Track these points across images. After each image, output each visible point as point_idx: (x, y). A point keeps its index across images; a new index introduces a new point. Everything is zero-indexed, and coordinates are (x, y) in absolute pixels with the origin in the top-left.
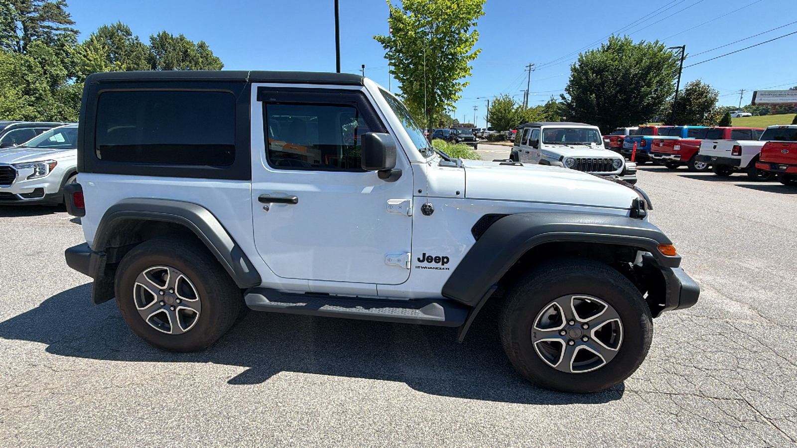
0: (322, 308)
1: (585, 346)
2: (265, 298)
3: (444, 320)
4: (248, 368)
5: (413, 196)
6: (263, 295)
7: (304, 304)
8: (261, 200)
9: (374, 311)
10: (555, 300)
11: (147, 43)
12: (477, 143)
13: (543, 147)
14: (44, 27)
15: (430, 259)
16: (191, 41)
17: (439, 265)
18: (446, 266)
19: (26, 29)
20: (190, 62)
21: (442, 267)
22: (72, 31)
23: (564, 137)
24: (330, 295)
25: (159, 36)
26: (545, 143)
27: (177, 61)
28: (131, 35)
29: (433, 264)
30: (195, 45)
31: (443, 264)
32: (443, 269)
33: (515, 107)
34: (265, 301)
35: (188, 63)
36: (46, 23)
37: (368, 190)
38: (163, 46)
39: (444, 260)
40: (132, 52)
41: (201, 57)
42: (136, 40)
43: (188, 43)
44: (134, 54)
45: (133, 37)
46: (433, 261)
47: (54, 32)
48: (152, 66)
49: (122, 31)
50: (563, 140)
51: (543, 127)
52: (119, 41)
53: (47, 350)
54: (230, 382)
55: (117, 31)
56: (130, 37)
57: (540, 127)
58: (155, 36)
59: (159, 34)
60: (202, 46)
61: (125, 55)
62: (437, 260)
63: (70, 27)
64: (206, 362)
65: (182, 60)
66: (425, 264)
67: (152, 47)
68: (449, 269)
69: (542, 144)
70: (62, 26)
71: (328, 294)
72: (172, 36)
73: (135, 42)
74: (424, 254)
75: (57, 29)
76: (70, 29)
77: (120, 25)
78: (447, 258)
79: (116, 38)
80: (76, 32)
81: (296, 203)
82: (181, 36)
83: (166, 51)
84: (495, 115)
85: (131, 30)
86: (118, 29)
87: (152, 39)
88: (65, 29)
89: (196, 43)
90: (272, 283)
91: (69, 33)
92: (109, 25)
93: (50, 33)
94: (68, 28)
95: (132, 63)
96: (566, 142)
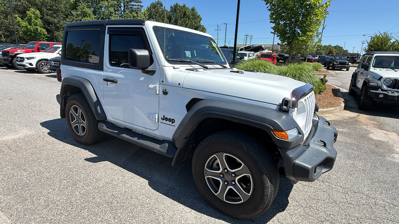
0: (122, 135)
1: (232, 187)
2: (105, 127)
3: (165, 152)
4: (97, 156)
5: (160, 84)
6: (105, 125)
7: (117, 132)
8: (104, 80)
9: (141, 141)
10: (215, 154)
11: (169, 10)
12: (349, 66)
13: (372, 69)
14: (131, 5)
15: (166, 119)
16: (188, 7)
17: (170, 123)
18: (173, 124)
19: (124, 7)
20: (186, 18)
21: (172, 124)
22: (140, 6)
23: (393, 63)
24: (133, 131)
25: (174, 6)
26: (373, 67)
27: (180, 18)
28: (163, 6)
29: (168, 122)
30: (189, 9)
31: (172, 123)
32: (172, 126)
33: (392, 41)
34: (105, 128)
35: (185, 18)
36: (132, 3)
37: (142, 79)
38: (175, 10)
39: (173, 121)
40: (162, 14)
41: (192, 15)
42: (164, 8)
43: (186, 8)
44: (163, 15)
45: (163, 7)
46: (168, 121)
47: (134, 7)
48: (169, 21)
49: (159, 4)
50: (391, 65)
51: (375, 55)
52: (157, 9)
53: (48, 133)
54: (85, 159)
55: (157, 5)
56: (162, 7)
57: (373, 55)
58: (173, 6)
59: (174, 4)
60: (193, 9)
61: (159, 16)
62: (170, 120)
63: (140, 4)
64: (86, 150)
65: (183, 17)
66: (164, 121)
67: (171, 11)
68: (175, 126)
69: (371, 67)
70: (137, 4)
71: (132, 130)
72: (180, 5)
73: (164, 9)
74: (164, 116)
75: (135, 6)
76: (140, 5)
77: (158, 2)
78: (174, 120)
79: (156, 8)
80: (142, 7)
81: (116, 83)
82: (184, 5)
83: (176, 13)
84: (372, 47)
85: (163, 4)
86: (158, 4)
87: (171, 7)
88: (138, 5)
89: (190, 8)
90: (109, 120)
91: (139, 7)
92: (154, 2)
93: (133, 7)
94: (139, 5)
95: (161, 20)
96: (394, 67)
